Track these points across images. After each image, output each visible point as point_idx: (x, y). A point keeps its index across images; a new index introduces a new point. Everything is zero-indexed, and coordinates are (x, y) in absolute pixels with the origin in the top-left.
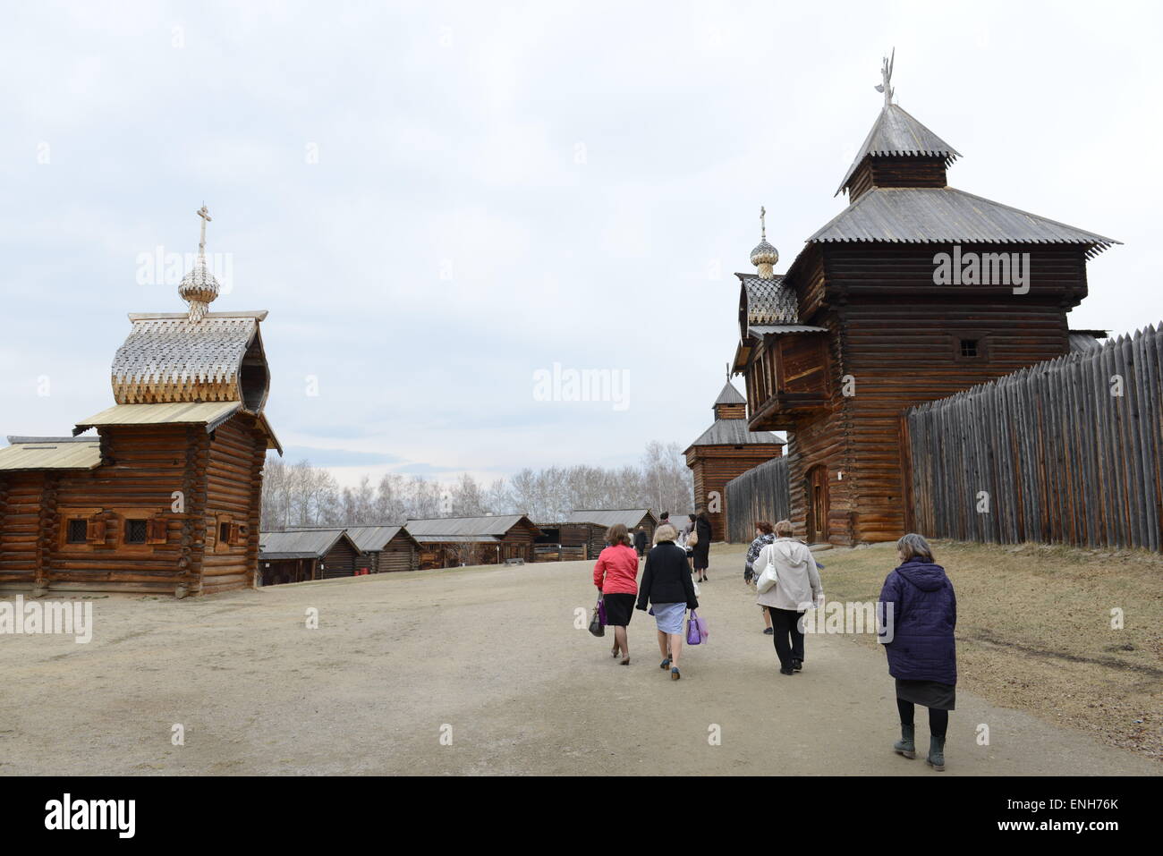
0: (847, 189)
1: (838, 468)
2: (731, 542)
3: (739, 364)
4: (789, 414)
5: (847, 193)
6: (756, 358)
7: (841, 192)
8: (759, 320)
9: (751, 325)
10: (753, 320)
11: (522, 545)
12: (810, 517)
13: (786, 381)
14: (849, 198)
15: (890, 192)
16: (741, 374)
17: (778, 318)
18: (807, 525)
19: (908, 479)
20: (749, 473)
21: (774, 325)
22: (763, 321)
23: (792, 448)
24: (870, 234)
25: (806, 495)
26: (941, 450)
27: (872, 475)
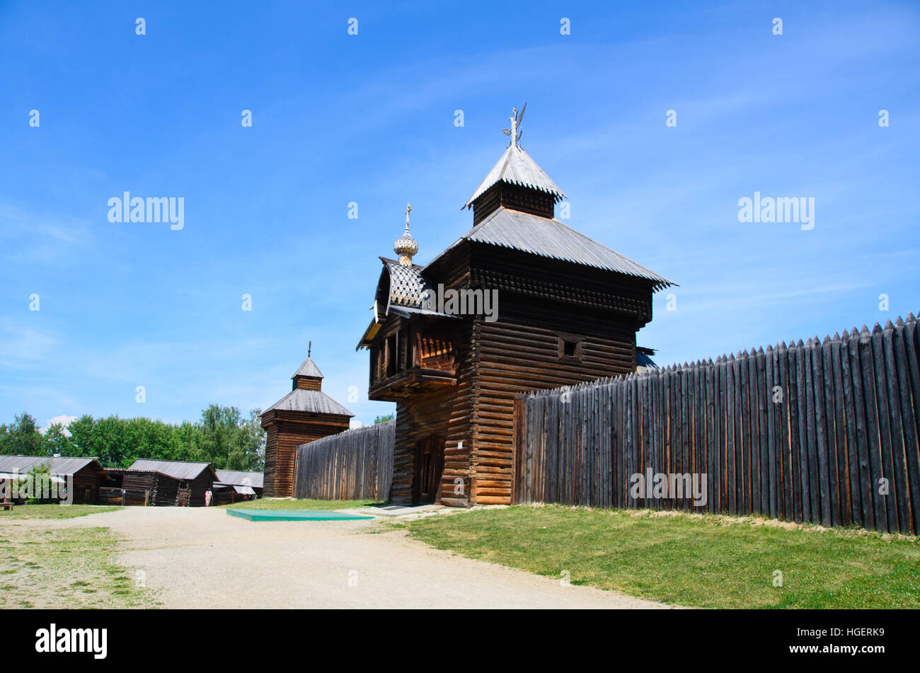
0: (472, 205)
1: (459, 438)
2: (299, 496)
3: (367, 338)
4: (414, 388)
5: (472, 208)
6: (389, 334)
7: (467, 207)
8: (400, 301)
9: (392, 304)
10: (394, 300)
11: (89, 487)
12: (416, 480)
13: (422, 357)
14: (473, 213)
15: (514, 213)
16: (365, 347)
17: (415, 302)
18: (412, 486)
19: (519, 452)
20: (329, 438)
21: (411, 307)
22: (403, 302)
23: (401, 418)
24: (509, 242)
25: (414, 461)
26: (558, 430)
27: (490, 446)
